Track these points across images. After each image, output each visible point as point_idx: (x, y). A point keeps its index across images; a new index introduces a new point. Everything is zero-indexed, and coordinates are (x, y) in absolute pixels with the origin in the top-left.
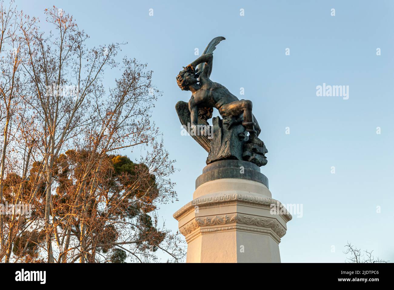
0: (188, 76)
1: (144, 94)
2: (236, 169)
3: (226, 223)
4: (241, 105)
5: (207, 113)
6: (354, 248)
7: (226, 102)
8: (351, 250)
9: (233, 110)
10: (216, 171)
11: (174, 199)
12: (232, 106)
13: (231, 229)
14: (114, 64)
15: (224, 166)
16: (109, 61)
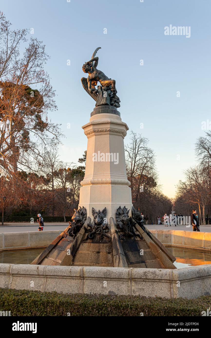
0: (88, 67)
1: (41, 57)
2: (109, 110)
3: (105, 131)
4: (111, 82)
5: (95, 83)
6: (134, 133)
7: (104, 80)
8: (133, 133)
9: (107, 83)
10: (101, 110)
11: (56, 109)
12: (106, 82)
13: (107, 134)
14: (25, 40)
15: (104, 108)
16: (22, 38)
